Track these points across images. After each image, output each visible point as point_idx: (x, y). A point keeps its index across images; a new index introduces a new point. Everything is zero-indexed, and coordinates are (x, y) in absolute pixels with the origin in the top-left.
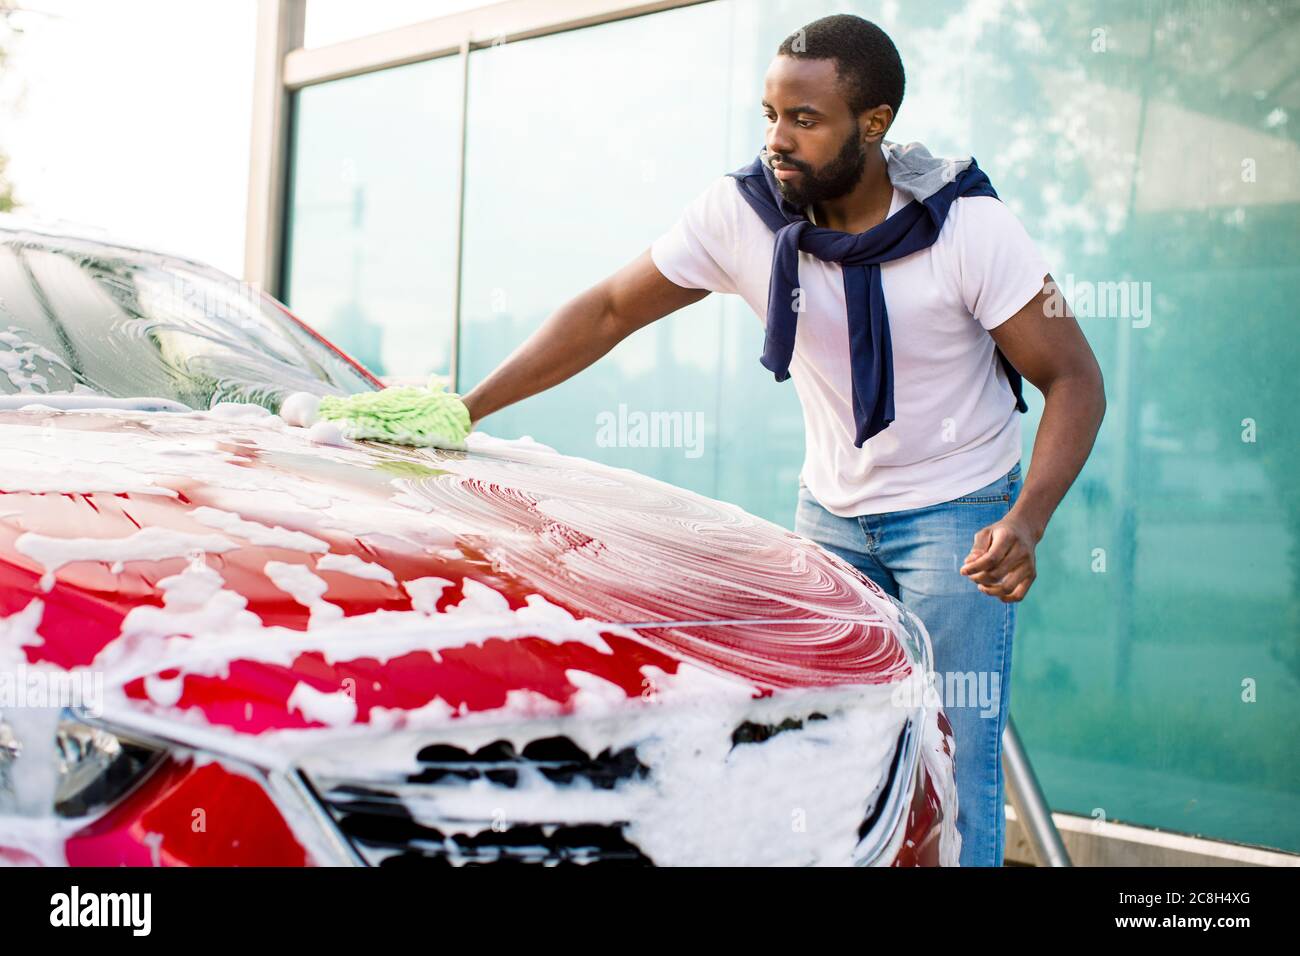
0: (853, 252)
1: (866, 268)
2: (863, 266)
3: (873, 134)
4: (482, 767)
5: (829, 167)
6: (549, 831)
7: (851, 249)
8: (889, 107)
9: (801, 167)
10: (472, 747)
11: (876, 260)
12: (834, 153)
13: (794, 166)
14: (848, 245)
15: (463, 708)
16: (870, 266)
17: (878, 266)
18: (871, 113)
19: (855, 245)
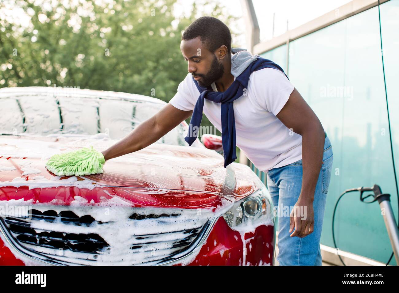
0: (222, 99)
1: (228, 103)
2: (227, 103)
3: (222, 56)
4: (45, 216)
5: (209, 73)
6: (64, 235)
7: (221, 98)
8: (225, 46)
9: (200, 75)
10: (43, 211)
11: (231, 101)
12: (209, 67)
13: (198, 76)
14: (220, 97)
15: (37, 201)
16: (229, 103)
17: (232, 103)
18: (219, 50)
19: (222, 97)
